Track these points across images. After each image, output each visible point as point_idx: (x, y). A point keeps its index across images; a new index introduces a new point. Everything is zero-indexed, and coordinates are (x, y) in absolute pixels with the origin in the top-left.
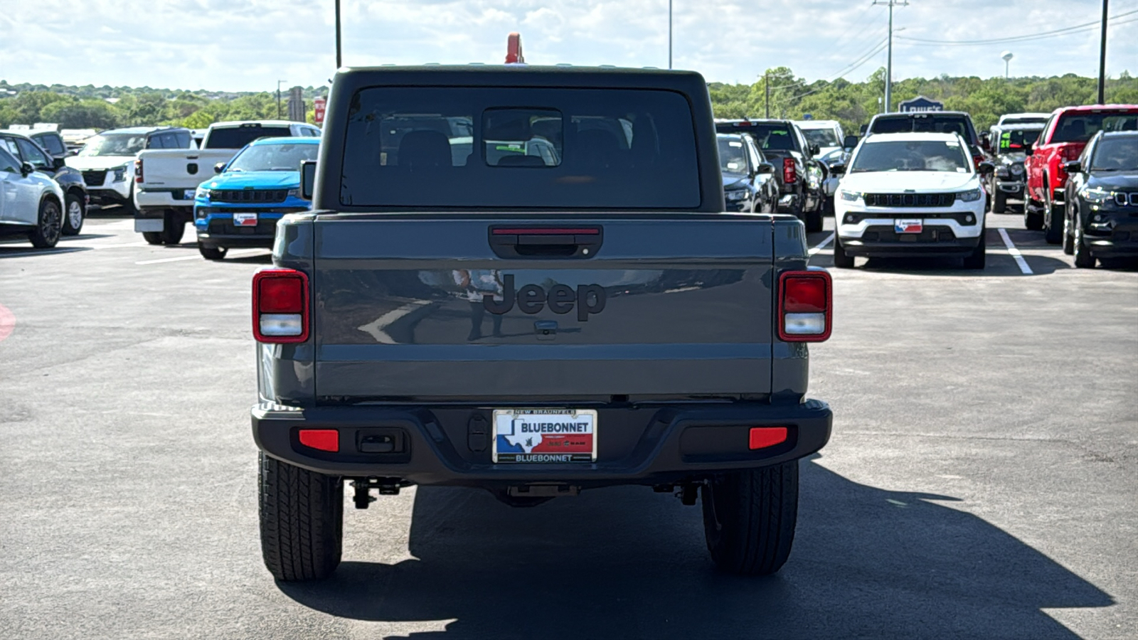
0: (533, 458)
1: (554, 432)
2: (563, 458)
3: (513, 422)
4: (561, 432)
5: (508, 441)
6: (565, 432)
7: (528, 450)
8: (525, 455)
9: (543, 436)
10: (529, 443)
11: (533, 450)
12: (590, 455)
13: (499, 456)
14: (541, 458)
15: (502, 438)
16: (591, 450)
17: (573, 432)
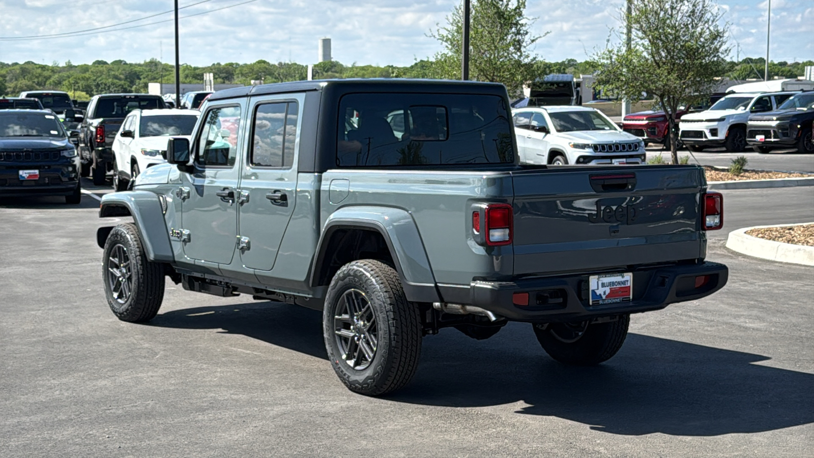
0: (606, 302)
1: (615, 286)
2: (618, 300)
3: (598, 282)
4: (618, 286)
5: (596, 293)
6: (619, 286)
7: (604, 297)
8: (603, 300)
9: (610, 289)
10: (605, 293)
11: (606, 297)
12: (629, 298)
13: (593, 301)
14: (610, 301)
15: (593, 291)
16: (629, 295)
17: (622, 286)
